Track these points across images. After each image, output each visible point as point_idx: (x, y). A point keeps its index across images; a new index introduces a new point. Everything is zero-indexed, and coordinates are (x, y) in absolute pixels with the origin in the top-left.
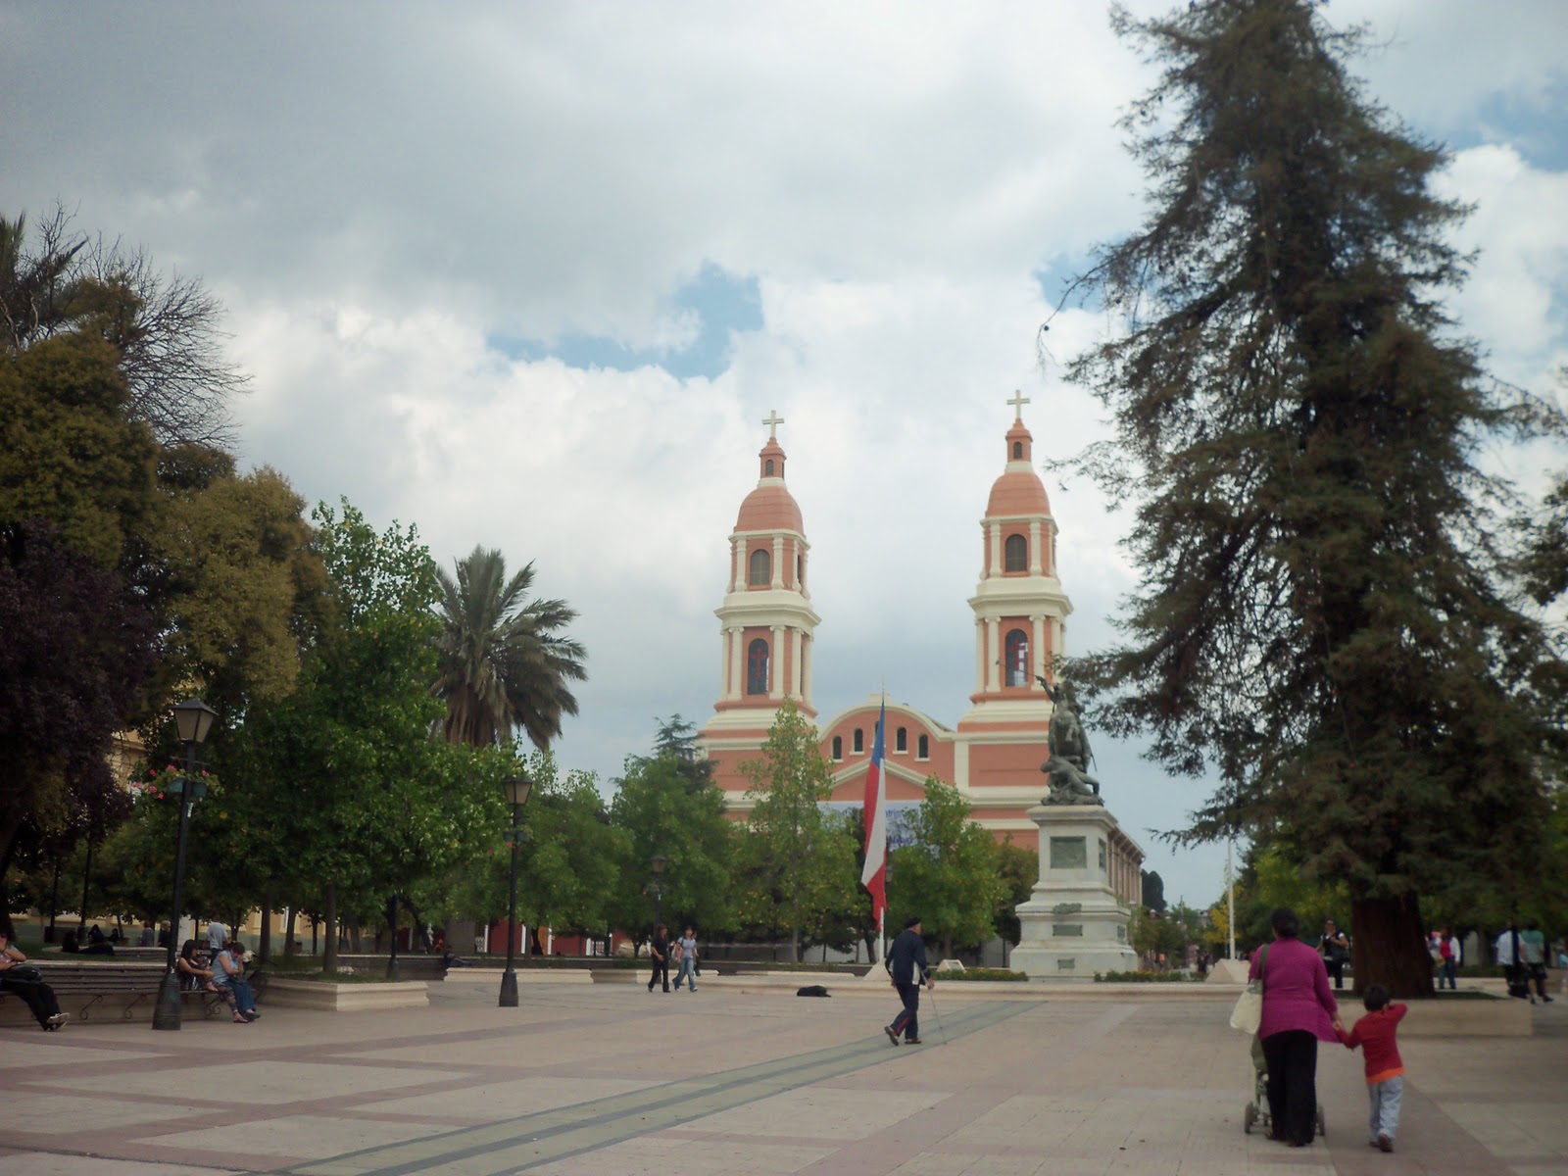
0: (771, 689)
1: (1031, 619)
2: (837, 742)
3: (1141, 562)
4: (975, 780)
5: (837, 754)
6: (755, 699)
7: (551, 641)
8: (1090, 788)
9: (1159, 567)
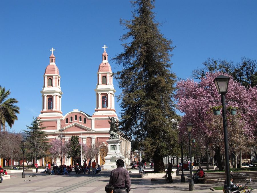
0: (53, 108)
1: (107, 94)
2: (67, 119)
3: (122, 107)
4: (96, 127)
5: (67, 122)
6: (50, 110)
7: (13, 106)
8: (117, 136)
9: (125, 109)
